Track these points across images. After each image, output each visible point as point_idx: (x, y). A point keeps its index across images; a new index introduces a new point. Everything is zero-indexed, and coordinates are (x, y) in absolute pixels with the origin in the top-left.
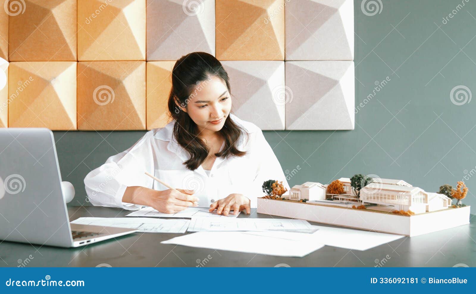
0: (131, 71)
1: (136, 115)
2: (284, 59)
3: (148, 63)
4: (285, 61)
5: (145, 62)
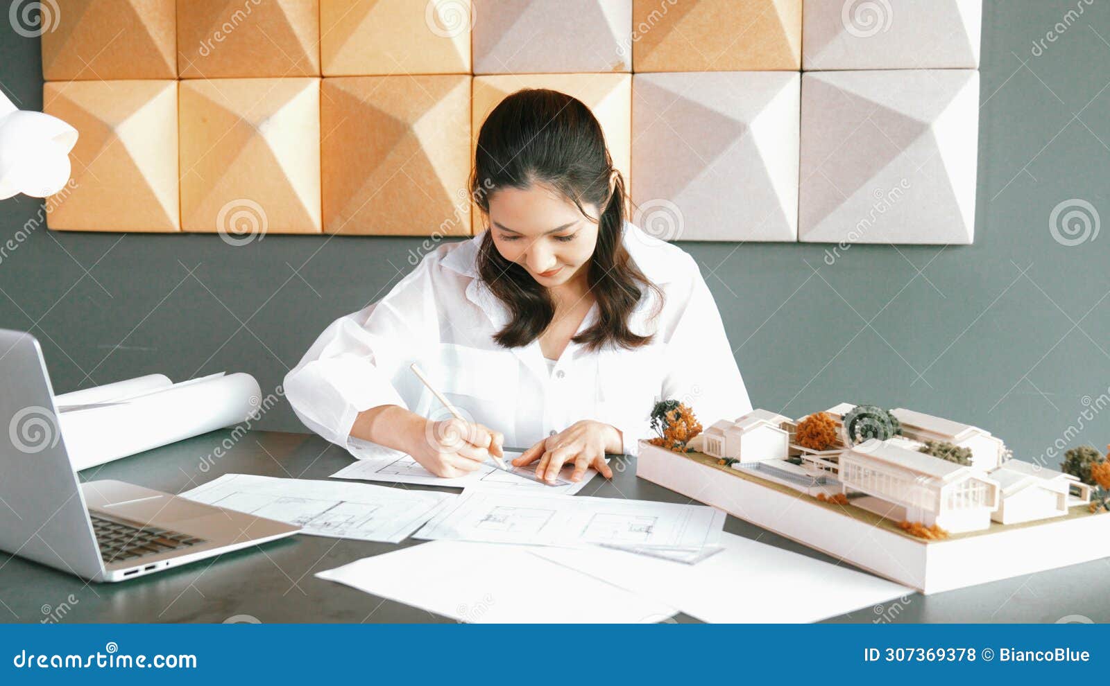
1: (448, 202)
2: (799, 67)
3: (476, 78)
4: (802, 71)
5: (469, 78)
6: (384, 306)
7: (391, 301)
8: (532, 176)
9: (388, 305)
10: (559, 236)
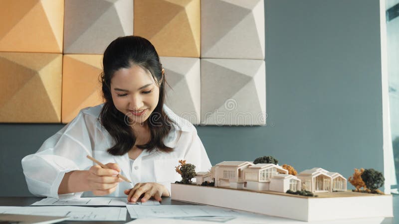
0: (47, 62)
1: (52, 107)
2: (199, 56)
3: (65, 55)
4: (200, 58)
5: (62, 55)
6: (65, 136)
7: (68, 133)
8: (132, 63)
9: (67, 135)
10: (145, 91)
